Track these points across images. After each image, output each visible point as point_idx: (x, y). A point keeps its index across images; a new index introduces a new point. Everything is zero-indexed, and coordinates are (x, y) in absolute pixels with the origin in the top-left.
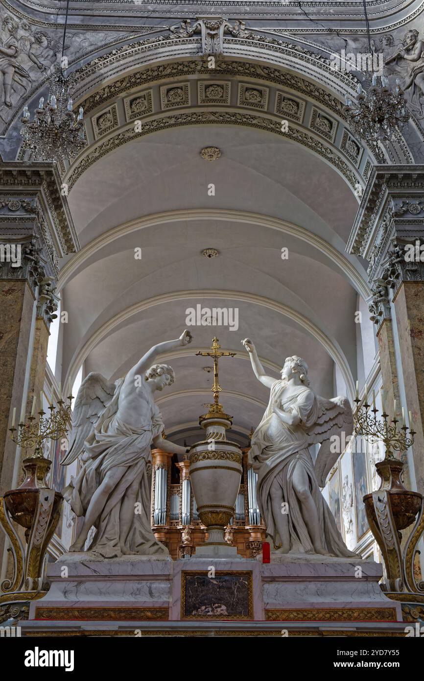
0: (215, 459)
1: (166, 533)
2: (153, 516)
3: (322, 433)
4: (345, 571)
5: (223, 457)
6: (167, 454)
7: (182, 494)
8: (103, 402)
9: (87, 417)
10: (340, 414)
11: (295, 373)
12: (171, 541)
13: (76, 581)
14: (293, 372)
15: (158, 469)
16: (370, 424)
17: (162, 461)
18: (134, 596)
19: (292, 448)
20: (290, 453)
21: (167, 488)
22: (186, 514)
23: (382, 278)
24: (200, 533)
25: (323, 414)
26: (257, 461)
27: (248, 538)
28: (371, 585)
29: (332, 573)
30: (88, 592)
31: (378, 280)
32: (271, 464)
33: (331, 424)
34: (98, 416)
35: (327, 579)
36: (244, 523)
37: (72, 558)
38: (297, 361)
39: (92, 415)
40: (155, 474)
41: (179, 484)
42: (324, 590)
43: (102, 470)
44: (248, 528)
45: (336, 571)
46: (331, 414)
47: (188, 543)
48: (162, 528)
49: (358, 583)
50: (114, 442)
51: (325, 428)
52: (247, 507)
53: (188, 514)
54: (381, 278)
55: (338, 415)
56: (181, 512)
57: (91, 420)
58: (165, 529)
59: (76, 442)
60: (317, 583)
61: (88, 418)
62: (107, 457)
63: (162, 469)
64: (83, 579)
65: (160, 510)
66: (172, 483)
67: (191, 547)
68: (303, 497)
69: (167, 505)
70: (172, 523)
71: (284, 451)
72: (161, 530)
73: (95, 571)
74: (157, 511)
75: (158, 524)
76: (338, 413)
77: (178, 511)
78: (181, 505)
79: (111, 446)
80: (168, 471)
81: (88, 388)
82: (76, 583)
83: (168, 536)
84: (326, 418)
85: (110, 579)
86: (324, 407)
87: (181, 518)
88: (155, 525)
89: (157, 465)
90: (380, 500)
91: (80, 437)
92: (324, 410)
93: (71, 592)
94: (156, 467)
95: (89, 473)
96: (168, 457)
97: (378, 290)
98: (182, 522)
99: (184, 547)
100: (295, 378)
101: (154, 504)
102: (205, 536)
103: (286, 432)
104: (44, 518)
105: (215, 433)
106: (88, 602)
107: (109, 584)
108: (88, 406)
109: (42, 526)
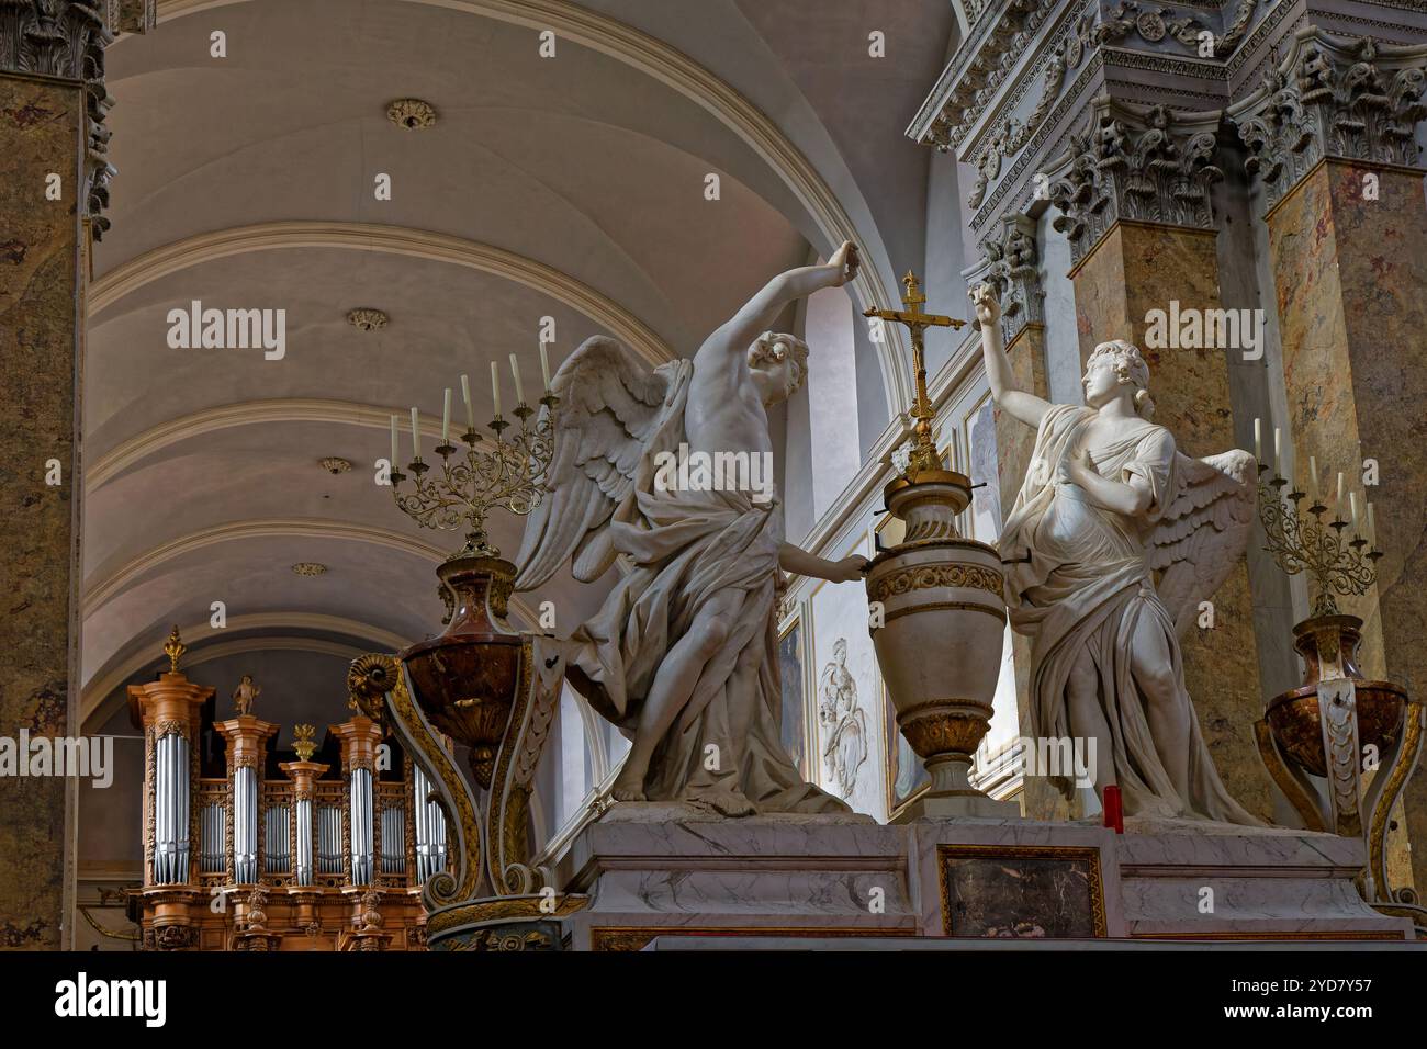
0: (961, 586)
1: (190, 905)
2: (152, 862)
3: (1172, 543)
4: (1288, 854)
5: (977, 581)
6: (188, 697)
7: (232, 803)
8: (622, 424)
9: (579, 462)
10: (1225, 496)
11: (1125, 384)
12: (205, 926)
13: (668, 869)
14: (1121, 380)
15: (165, 735)
16: (1286, 528)
17: (177, 716)
18: (818, 905)
19: (1129, 571)
20: (1124, 583)
21: (191, 788)
22: (247, 856)
23: (1028, 215)
24: (286, 905)
25: (1180, 496)
26: (1028, 602)
27: (414, 918)
28: (1337, 887)
29: (1260, 859)
30: (703, 895)
31: (1018, 217)
32: (1081, 607)
33: (1196, 521)
34: (612, 460)
35: (1248, 873)
36: (404, 879)
37: (645, 813)
38: (1131, 352)
39: (593, 459)
40: (155, 749)
41: (225, 777)
42: (1242, 895)
43: (688, 596)
44: (415, 892)
45: (1268, 853)
46: (1201, 497)
47: (261, 927)
48: (180, 893)
49: (1310, 881)
50: (712, 523)
51: (1179, 531)
52: (411, 841)
53: (252, 857)
54: (1024, 212)
55: (1220, 498)
56: (233, 851)
57: (591, 472)
58: (188, 893)
59: (550, 529)
60: (1225, 880)
61: (578, 466)
62: (699, 562)
63: (176, 736)
64: (688, 864)
65: (174, 846)
66: (202, 776)
67: (269, 938)
68: (1163, 688)
69: (190, 833)
70: (206, 879)
71: (1109, 578)
72: (176, 895)
73: (716, 845)
74: (163, 848)
75: (168, 881)
76: (1219, 494)
77: (223, 849)
78: (232, 833)
79: (706, 535)
80: (192, 743)
81: (584, 380)
82: (666, 875)
83: (195, 911)
84: (1186, 506)
85: (753, 865)
86: (1184, 477)
87: (233, 866)
88: (160, 885)
89: (162, 726)
90: (1338, 701)
91: (562, 513)
92: (1184, 484)
93: (661, 895)
94: (159, 732)
95: (648, 603)
96: (191, 705)
97: (1013, 245)
98: (234, 877)
99: (249, 938)
100: (1124, 397)
101: (154, 829)
102: (299, 912)
103: (1107, 531)
104: (543, 715)
105: (940, 525)
106: (721, 916)
107: (749, 877)
108: (580, 431)
109: (537, 734)
